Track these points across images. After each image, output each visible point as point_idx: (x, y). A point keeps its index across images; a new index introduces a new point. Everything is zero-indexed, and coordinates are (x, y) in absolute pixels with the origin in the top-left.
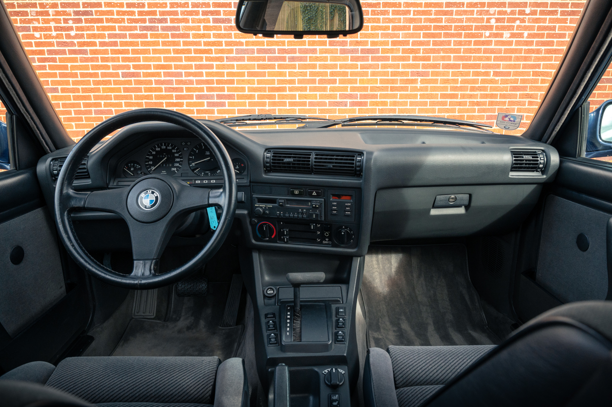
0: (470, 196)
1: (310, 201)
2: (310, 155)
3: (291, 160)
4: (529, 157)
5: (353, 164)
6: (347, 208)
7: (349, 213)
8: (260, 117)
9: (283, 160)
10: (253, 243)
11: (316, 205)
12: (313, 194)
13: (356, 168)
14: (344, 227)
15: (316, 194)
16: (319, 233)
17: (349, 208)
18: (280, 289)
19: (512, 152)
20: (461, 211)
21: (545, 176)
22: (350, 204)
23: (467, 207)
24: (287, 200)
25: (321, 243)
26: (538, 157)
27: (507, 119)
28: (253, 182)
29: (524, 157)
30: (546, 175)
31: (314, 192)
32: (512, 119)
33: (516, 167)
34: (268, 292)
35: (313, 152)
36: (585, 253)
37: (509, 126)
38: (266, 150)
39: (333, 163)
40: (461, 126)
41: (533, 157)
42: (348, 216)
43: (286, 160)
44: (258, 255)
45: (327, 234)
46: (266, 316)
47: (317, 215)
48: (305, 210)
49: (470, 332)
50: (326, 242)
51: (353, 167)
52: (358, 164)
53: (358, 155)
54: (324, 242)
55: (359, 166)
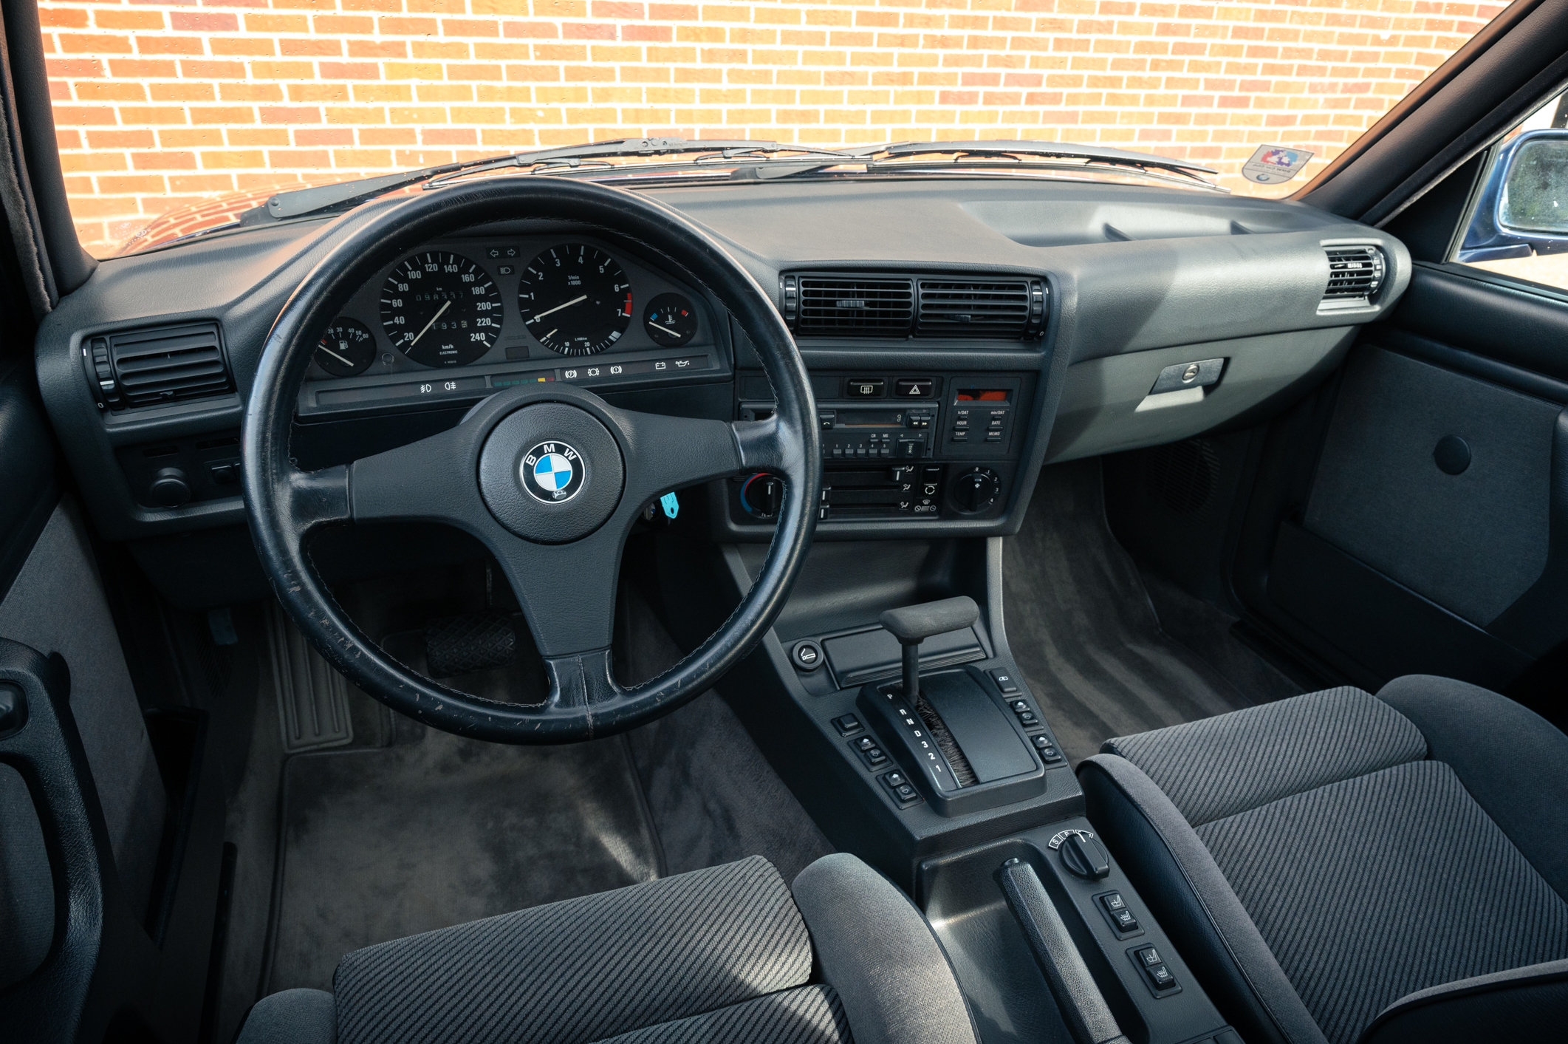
0: (1227, 361)
1: (903, 411)
2: (908, 286)
3: (860, 303)
4: (1355, 266)
5: (1024, 308)
6: (994, 423)
7: (997, 434)
8: (651, 148)
9: (833, 303)
10: (733, 532)
11: (920, 422)
12: (912, 392)
13: (1029, 321)
14: (977, 469)
15: (918, 392)
16: (907, 487)
17: (999, 423)
18: (827, 643)
19: (1328, 253)
20: (1196, 395)
21: (1377, 308)
22: (1001, 412)
23: (1208, 389)
24: (840, 411)
25: (910, 512)
26: (1370, 265)
27: (1275, 159)
28: (743, 369)
29: (1349, 266)
30: (1381, 305)
31: (916, 387)
32: (1285, 160)
33: (1334, 289)
34: (805, 658)
35: (914, 277)
36: (1456, 479)
37: (1270, 175)
38: (781, 273)
39: (968, 307)
40: (1150, 170)
41: (1364, 265)
42: (994, 441)
43: (844, 303)
44: (740, 558)
45: (930, 490)
46: (838, 724)
47: (918, 446)
48: (886, 436)
49: (1130, 646)
50: (923, 509)
51: (1022, 317)
52: (1037, 308)
53: (1033, 283)
54: (918, 509)
55: (1039, 316)
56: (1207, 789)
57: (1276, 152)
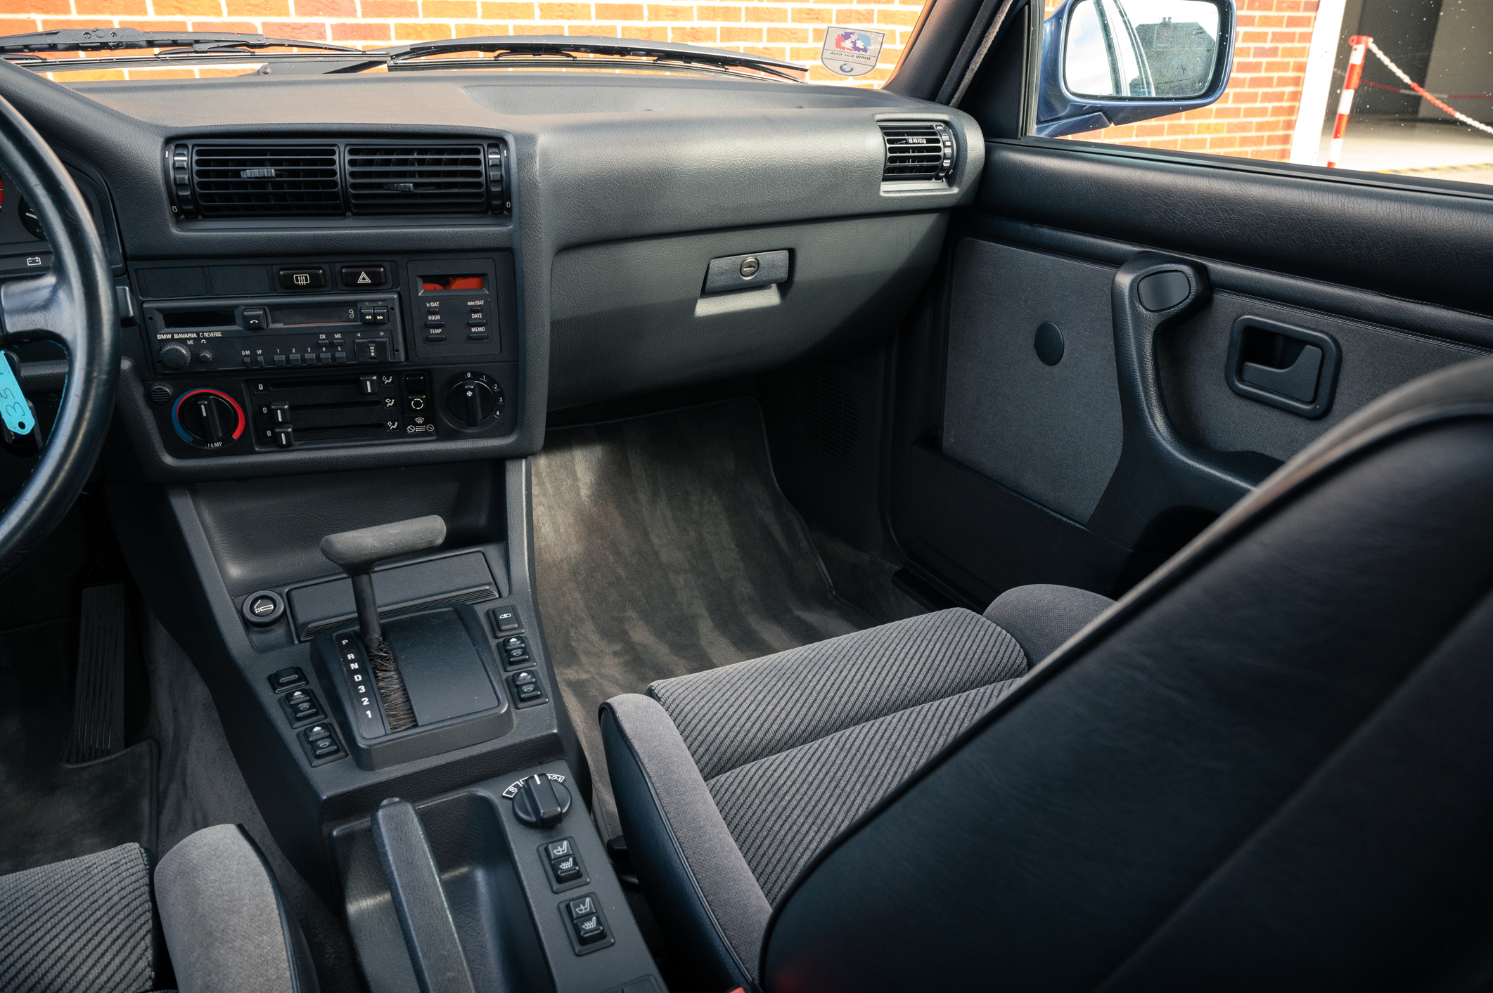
0: (792, 253)
1: (353, 304)
2: (333, 153)
3: (270, 171)
4: (920, 141)
5: (478, 174)
6: (474, 316)
7: (481, 329)
8: (95, 40)
9: (237, 174)
10: (166, 465)
11: (374, 315)
12: (360, 281)
13: (488, 189)
14: (469, 375)
15: (368, 281)
16: (390, 402)
17: (480, 315)
18: (294, 593)
19: (882, 128)
20: (769, 298)
21: (955, 190)
22: (480, 303)
23: (784, 287)
24: (273, 307)
25: (401, 433)
26: (937, 141)
27: (848, 44)
28: (136, 258)
29: (911, 141)
30: (959, 186)
31: (363, 275)
32: (860, 44)
33: (896, 168)
34: (258, 610)
35: (342, 143)
36: (1056, 369)
37: (853, 65)
38: (168, 141)
39: (412, 174)
40: (732, 69)
41: (929, 141)
42: (479, 338)
43: (250, 173)
44: (190, 502)
45: (418, 404)
46: (274, 681)
47: (380, 347)
48: (338, 336)
49: (798, 613)
50: (418, 429)
51: (479, 185)
52: (493, 174)
53: (489, 146)
54: (410, 429)
55: (499, 181)
56: (749, 725)
57: (847, 36)
